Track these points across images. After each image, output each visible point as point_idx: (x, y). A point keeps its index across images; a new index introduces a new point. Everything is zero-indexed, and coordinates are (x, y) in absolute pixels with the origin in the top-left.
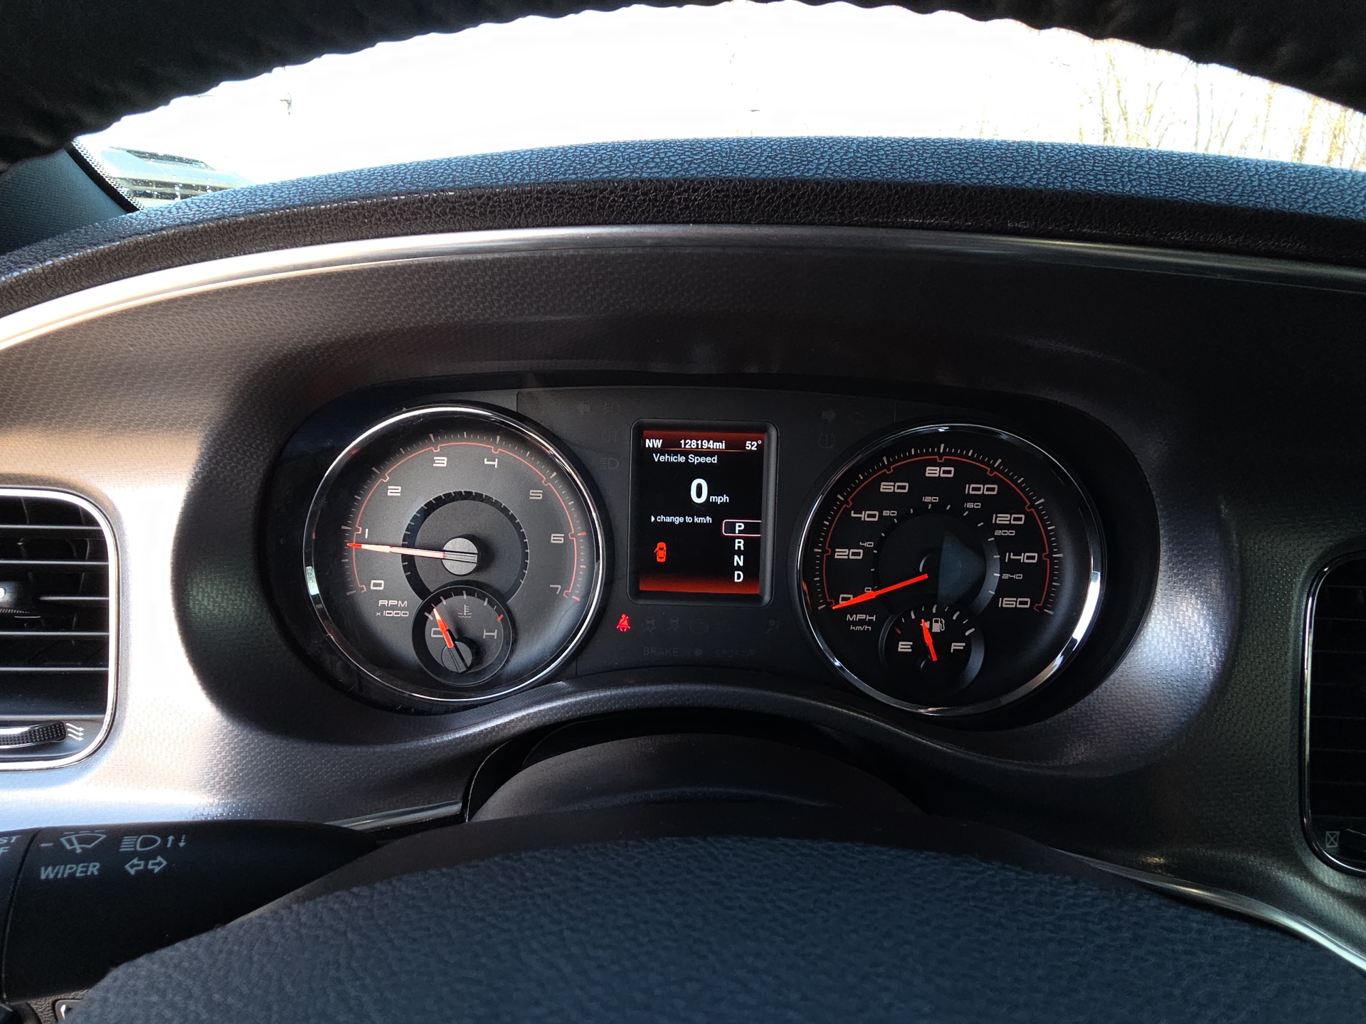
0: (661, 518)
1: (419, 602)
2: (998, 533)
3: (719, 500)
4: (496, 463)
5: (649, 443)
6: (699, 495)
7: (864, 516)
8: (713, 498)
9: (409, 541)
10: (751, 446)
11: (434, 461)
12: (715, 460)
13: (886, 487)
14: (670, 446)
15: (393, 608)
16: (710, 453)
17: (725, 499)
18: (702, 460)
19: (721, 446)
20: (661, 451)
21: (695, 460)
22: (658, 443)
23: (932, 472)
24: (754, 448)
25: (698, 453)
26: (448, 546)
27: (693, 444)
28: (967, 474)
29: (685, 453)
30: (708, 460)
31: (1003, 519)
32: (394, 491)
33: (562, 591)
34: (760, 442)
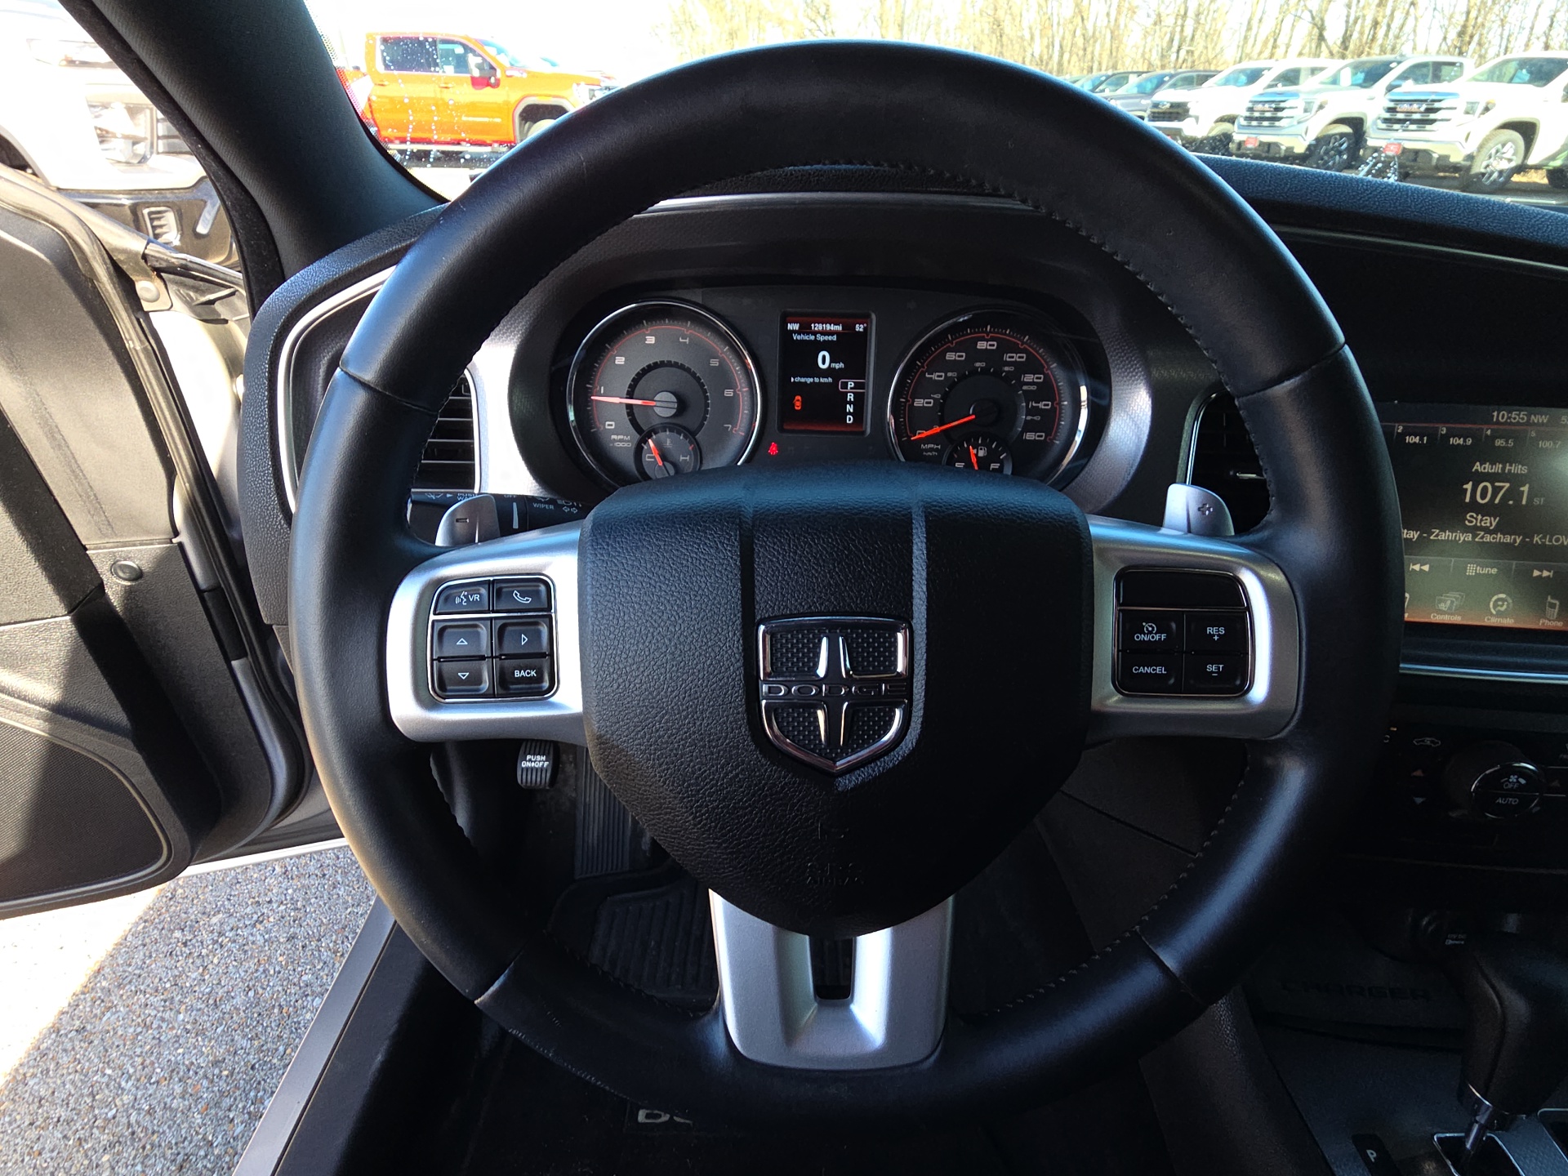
0: (798, 379)
1: (637, 437)
2: (1025, 388)
3: (837, 366)
4: (687, 341)
5: (790, 327)
6: (824, 363)
7: (934, 376)
8: (833, 365)
9: (630, 395)
10: (859, 328)
11: (646, 340)
12: (835, 338)
13: (950, 356)
14: (805, 329)
15: (621, 441)
16: (831, 333)
17: (842, 365)
18: (826, 338)
19: (839, 328)
20: (799, 332)
21: (821, 338)
22: (796, 327)
23: (982, 345)
24: (861, 330)
25: (824, 333)
26: (656, 399)
27: (819, 327)
28: (1005, 347)
29: (815, 333)
30: (830, 338)
31: (1028, 378)
32: (620, 360)
33: (732, 429)
34: (865, 325)
